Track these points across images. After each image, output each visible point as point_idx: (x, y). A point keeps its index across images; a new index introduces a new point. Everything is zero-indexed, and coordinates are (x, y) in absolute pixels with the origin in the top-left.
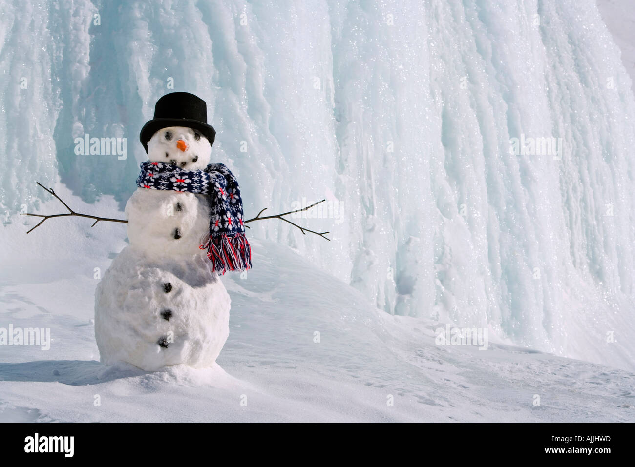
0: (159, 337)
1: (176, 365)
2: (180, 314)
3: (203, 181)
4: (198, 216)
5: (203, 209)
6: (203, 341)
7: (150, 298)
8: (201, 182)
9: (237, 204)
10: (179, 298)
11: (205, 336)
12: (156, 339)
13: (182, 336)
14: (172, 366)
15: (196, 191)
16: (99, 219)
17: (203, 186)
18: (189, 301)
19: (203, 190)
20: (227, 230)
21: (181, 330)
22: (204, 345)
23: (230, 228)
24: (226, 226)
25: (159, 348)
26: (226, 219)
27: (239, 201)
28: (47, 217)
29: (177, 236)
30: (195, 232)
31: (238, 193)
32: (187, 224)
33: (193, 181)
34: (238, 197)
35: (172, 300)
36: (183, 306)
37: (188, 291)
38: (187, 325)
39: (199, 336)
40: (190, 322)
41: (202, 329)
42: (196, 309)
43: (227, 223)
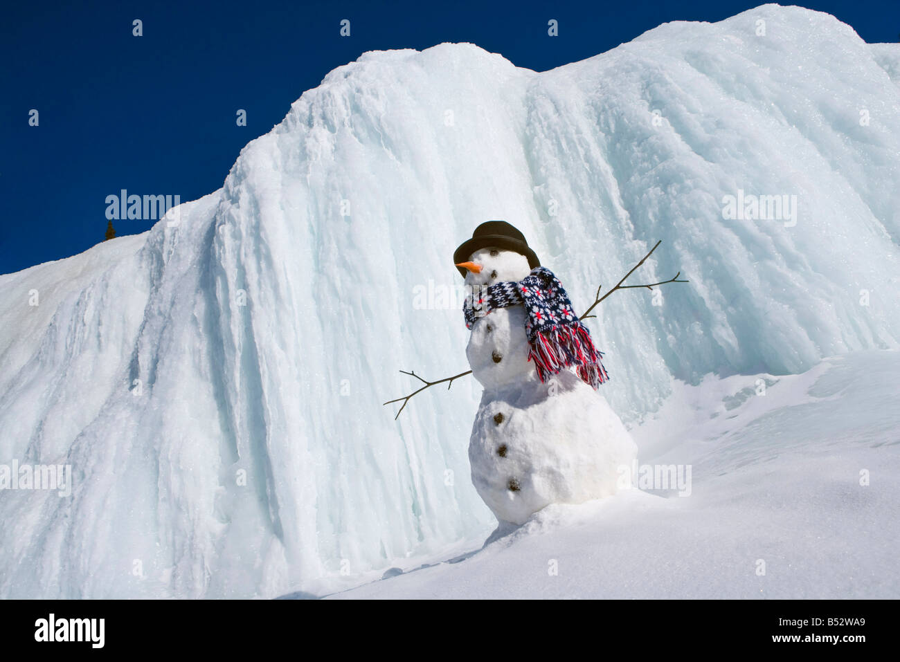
0: (506, 480)
1: (544, 507)
2: (515, 444)
3: (506, 291)
4: (511, 327)
5: (517, 318)
6: (558, 467)
7: (484, 438)
8: (504, 292)
9: (557, 295)
10: (510, 426)
11: (558, 460)
12: (504, 484)
13: (528, 470)
14: (540, 510)
15: (503, 304)
16: (451, 379)
17: (508, 295)
18: (522, 425)
19: (511, 300)
20: (539, 326)
21: (524, 463)
22: (562, 471)
23: (542, 322)
24: (535, 323)
25: (511, 494)
26: (534, 315)
27: (562, 291)
28: (408, 398)
29: (497, 359)
30: (514, 348)
31: (556, 284)
32: (501, 342)
33: (493, 295)
34: (556, 289)
35: (504, 432)
36: (516, 433)
37: (519, 416)
38: (528, 455)
39: (548, 462)
40: (531, 450)
41: (551, 453)
42: (533, 431)
43: (536, 319)
